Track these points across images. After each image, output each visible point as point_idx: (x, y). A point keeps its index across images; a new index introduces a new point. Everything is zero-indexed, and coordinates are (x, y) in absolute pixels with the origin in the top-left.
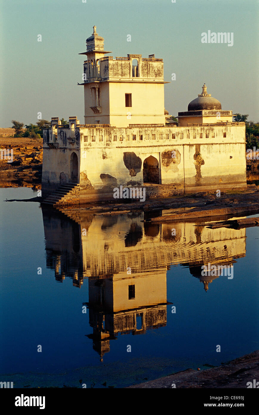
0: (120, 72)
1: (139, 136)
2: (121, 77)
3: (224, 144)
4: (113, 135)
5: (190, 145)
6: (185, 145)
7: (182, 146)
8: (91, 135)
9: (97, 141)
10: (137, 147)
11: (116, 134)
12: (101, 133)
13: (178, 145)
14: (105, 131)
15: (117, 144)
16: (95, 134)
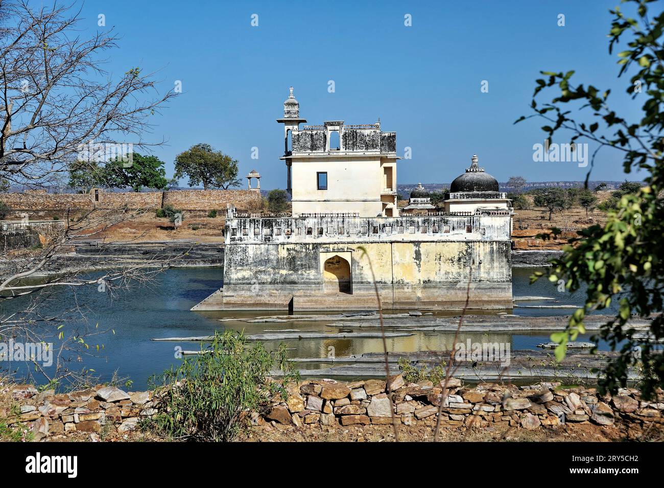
0: (309, 145)
1: (316, 229)
2: (310, 151)
3: (467, 243)
4: (275, 227)
5: (403, 242)
6: (394, 242)
7: (389, 244)
8: (242, 227)
9: (251, 235)
10: (313, 244)
11: (280, 226)
12: (257, 225)
13: (381, 242)
14: (262, 223)
15: (282, 239)
16: (248, 226)
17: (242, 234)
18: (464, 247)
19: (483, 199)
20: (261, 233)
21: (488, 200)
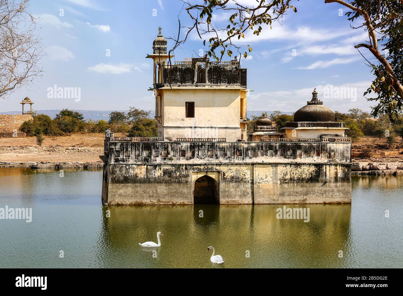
1: (189, 151)
2: (180, 84)
3: (316, 165)
4: (153, 150)
5: (263, 164)
6: (255, 164)
7: (250, 165)
8: (125, 150)
9: (133, 156)
10: (186, 165)
11: (158, 149)
12: (138, 148)
13: (244, 164)
14: (142, 146)
15: (159, 160)
16: (130, 149)
17: (124, 156)
18: (313, 168)
19: (326, 128)
20: (140, 154)
21: (329, 128)
